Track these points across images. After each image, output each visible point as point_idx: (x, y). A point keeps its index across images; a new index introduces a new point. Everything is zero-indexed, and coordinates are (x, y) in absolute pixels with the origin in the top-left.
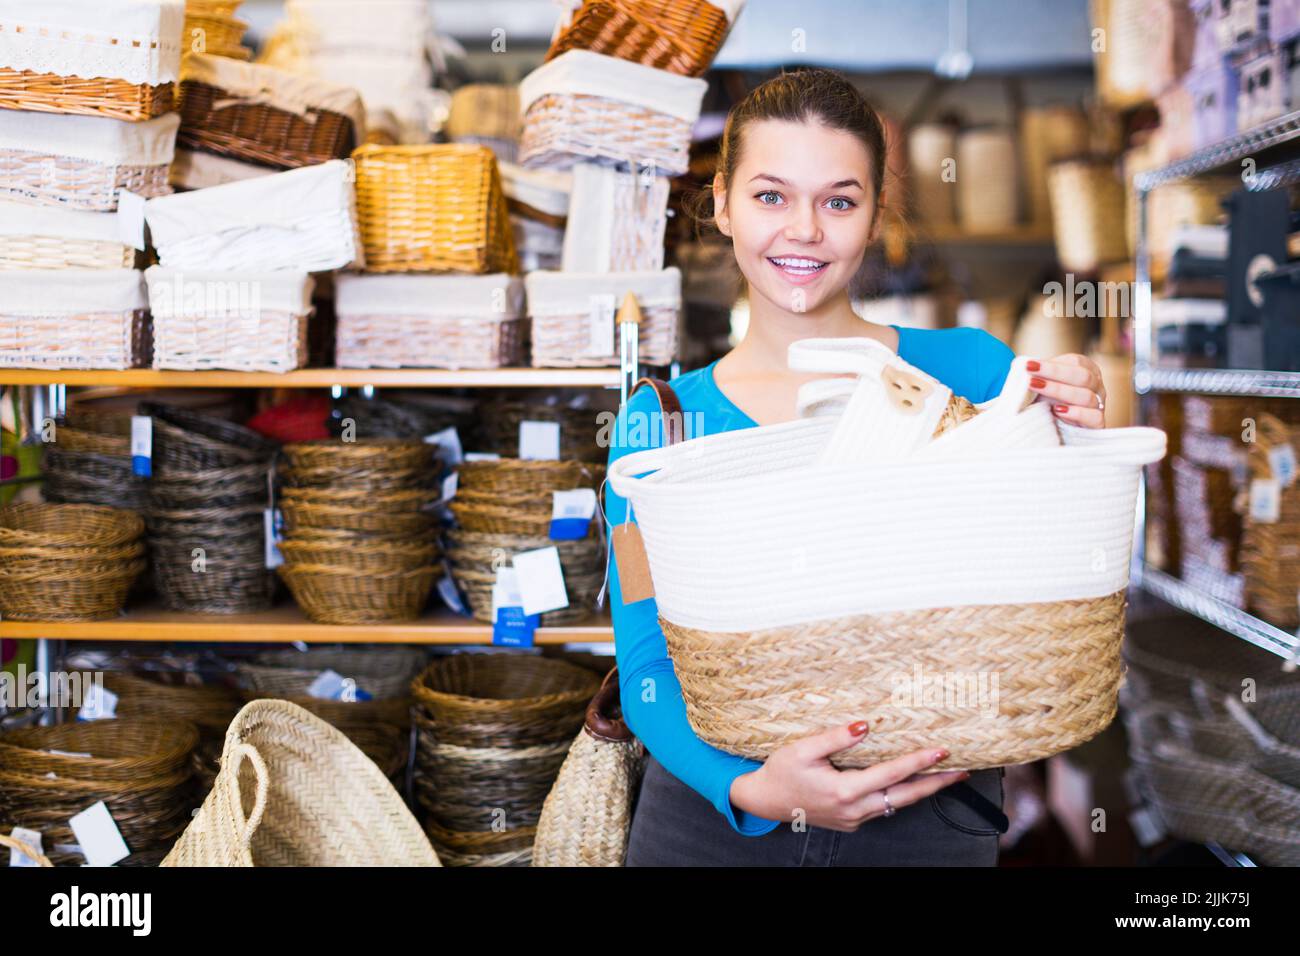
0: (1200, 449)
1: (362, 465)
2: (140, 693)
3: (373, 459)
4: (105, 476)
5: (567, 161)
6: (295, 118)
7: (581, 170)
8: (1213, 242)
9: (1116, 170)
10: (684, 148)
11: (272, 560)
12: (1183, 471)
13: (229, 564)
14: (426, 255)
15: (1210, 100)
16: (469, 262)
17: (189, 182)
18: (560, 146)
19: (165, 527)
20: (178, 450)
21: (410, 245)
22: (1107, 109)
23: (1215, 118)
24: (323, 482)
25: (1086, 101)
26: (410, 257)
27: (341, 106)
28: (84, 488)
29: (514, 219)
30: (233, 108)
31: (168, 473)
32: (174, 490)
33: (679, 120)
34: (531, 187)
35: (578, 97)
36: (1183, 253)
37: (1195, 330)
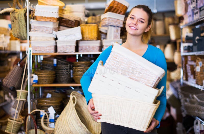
0: (190, 63)
1: (83, 64)
2: (54, 94)
3: (84, 63)
4: (49, 67)
5: (107, 26)
6: (72, 21)
7: (109, 27)
8: (191, 35)
9: (178, 26)
10: (122, 24)
11: (72, 76)
12: (187, 66)
13: (66, 77)
14: (90, 38)
15: (190, 16)
16: (95, 39)
17: (60, 29)
18: (107, 24)
19: (58, 73)
20: (60, 63)
21: (88, 37)
22: (177, 17)
23: (191, 18)
24: (78, 66)
25: (174, 16)
26: (88, 38)
27: (78, 20)
28: (47, 68)
29: (100, 34)
30: (65, 20)
31: (58, 66)
32: (59, 68)
33: (122, 20)
34: (103, 29)
35: (109, 18)
36: (187, 36)
37: (189, 47)
